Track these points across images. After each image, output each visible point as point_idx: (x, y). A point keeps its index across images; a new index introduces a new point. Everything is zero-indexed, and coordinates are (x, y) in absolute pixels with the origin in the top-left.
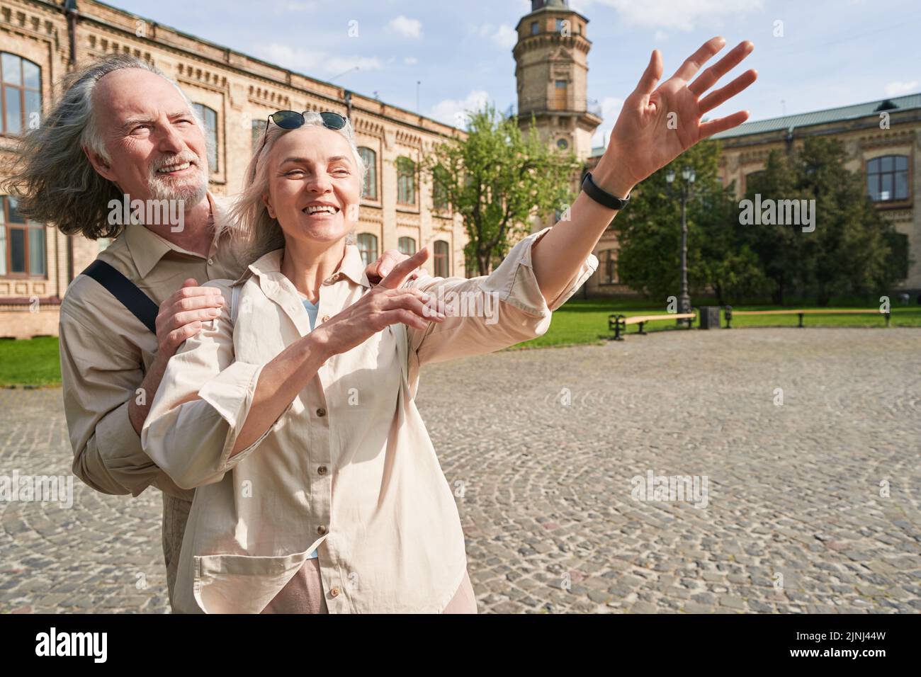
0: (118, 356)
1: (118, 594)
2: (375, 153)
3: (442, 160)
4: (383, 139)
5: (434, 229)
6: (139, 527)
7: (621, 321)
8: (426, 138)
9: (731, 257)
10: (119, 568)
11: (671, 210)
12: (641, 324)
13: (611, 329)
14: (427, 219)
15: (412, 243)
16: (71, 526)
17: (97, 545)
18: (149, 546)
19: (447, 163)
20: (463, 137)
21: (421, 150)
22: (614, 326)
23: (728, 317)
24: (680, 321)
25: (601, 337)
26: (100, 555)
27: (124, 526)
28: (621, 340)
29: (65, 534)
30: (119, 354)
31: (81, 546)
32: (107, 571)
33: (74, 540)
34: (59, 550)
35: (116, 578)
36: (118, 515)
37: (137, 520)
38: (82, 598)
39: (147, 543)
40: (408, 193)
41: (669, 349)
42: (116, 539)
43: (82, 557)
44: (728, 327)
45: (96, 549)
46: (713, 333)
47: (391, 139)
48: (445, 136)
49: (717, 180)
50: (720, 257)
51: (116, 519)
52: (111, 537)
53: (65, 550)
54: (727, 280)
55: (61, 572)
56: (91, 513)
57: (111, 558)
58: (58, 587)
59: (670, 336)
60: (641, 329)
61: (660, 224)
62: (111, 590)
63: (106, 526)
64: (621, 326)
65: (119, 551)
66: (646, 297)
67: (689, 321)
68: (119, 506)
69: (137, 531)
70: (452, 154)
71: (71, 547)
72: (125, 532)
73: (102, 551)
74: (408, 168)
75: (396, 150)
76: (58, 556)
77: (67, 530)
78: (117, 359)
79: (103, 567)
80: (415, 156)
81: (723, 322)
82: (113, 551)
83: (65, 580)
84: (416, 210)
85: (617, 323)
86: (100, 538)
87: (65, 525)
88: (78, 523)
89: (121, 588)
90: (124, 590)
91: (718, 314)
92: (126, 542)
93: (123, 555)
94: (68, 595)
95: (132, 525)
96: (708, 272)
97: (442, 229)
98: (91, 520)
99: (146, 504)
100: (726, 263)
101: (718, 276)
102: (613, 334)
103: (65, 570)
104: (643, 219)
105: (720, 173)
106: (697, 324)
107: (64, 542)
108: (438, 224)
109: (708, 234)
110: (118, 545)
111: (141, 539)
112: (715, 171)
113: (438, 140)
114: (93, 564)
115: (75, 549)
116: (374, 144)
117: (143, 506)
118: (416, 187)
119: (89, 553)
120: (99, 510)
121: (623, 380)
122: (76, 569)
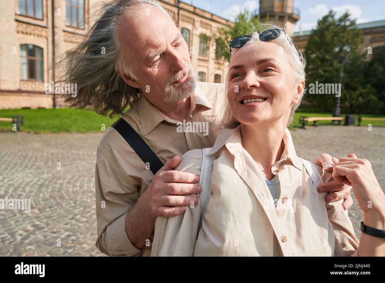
0: (125, 186)
1: (74, 250)
2: (189, 31)
3: (221, 36)
4: (194, 24)
5: (215, 68)
6: (83, 213)
7: (306, 119)
8: (214, 25)
9: (361, 90)
10: (74, 235)
11: (332, 65)
12: (315, 122)
13: (300, 123)
14: (212, 63)
15: (204, 75)
16: (53, 208)
17: (64, 220)
18: (88, 223)
19: (223, 37)
20: (233, 25)
21: (211, 30)
22: (302, 122)
23: (360, 120)
24: (334, 121)
25: (295, 127)
26: (66, 226)
27: (76, 211)
28: (305, 129)
29: (50, 212)
30: (126, 185)
31: (57, 220)
32: (69, 236)
33: (54, 216)
34: (48, 221)
35: (73, 241)
36: (73, 205)
37: (82, 209)
38: (58, 251)
39: (87, 222)
40: (204, 51)
41: (330, 135)
42: (73, 218)
43: (58, 226)
44: (359, 125)
45: (64, 222)
46: (351, 128)
47: (197, 24)
48: (223, 24)
49: (357, 51)
50: (355, 89)
51: (73, 207)
52: (71, 217)
53: (50, 221)
54: (357, 100)
55: (48, 234)
56: (61, 202)
57: (70, 229)
58: (47, 242)
59: (329, 128)
60: (315, 124)
61: (325, 71)
62: (71, 248)
63: (68, 210)
64: (305, 122)
65: (74, 225)
66: (314, 106)
67: (339, 121)
68: (74, 200)
69: (83, 214)
70: (226, 33)
71: (53, 220)
72: (77, 215)
73: (67, 224)
74: (204, 39)
75: (200, 30)
76: (48, 225)
77: (51, 210)
78: (125, 188)
79: (67, 233)
80: (208, 33)
81: (357, 123)
82: (72, 225)
83: (50, 239)
84: (207, 59)
85: (304, 121)
86: (66, 217)
87: (51, 207)
88: (56, 207)
89: (75, 246)
90: (77, 248)
91: (354, 118)
92: (77, 220)
93: (76, 227)
94: (51, 247)
95: (80, 211)
96: (348, 96)
97: (219, 69)
98: (62, 206)
99: (86, 200)
100: (358, 92)
101: (353, 99)
102: (301, 125)
103: (51, 233)
104: (317, 69)
105: (359, 47)
106: (342, 123)
107: (49, 217)
108: (217, 66)
109: (350, 77)
110: (74, 222)
111: (84, 220)
112: (357, 46)
113: (220, 26)
114: (63, 231)
115: (55, 221)
116: (189, 27)
117: (84, 201)
118: (208, 48)
119: (61, 224)
120: (65, 201)
121: (309, 151)
122: (55, 233)
